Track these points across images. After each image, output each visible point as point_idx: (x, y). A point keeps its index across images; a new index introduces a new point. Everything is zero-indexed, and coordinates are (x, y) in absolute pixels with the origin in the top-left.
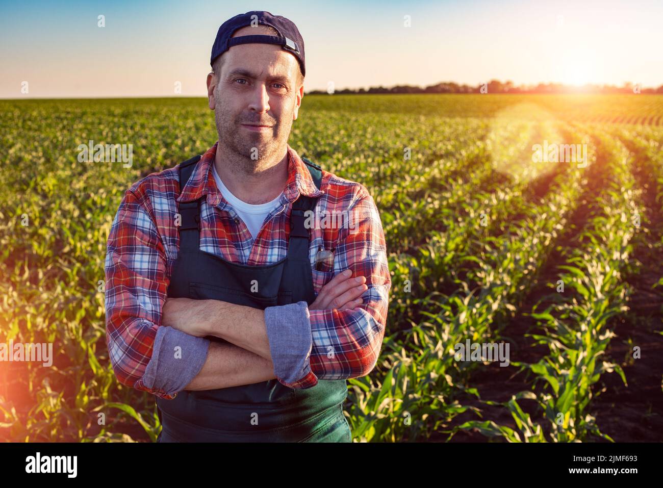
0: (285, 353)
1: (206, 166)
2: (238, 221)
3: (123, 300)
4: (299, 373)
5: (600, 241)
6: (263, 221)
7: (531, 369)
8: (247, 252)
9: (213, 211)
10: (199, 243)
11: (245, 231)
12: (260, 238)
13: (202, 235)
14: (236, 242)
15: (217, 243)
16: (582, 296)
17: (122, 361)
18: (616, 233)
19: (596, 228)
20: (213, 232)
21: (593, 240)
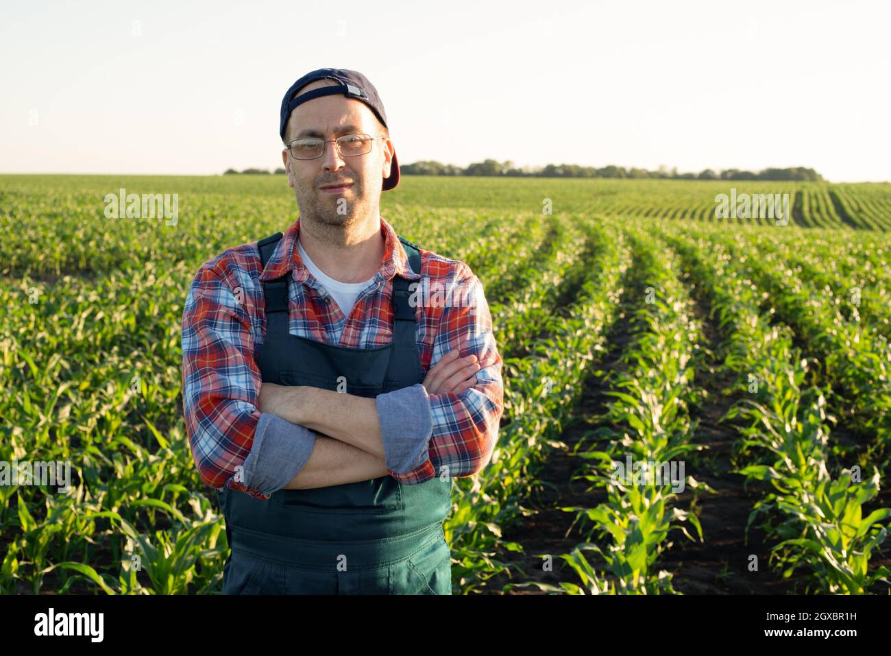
0: (401, 436)
1: (290, 240)
2: (329, 300)
3: (210, 385)
4: (417, 458)
5: (650, 363)
6: (355, 300)
7: (587, 515)
8: (338, 334)
9: (302, 289)
10: (287, 326)
11: (337, 311)
12: (352, 318)
13: (292, 317)
14: (326, 324)
15: (308, 326)
16: (635, 430)
17: (215, 453)
18: (669, 354)
19: (643, 348)
20: (302, 313)
21: (642, 362)
